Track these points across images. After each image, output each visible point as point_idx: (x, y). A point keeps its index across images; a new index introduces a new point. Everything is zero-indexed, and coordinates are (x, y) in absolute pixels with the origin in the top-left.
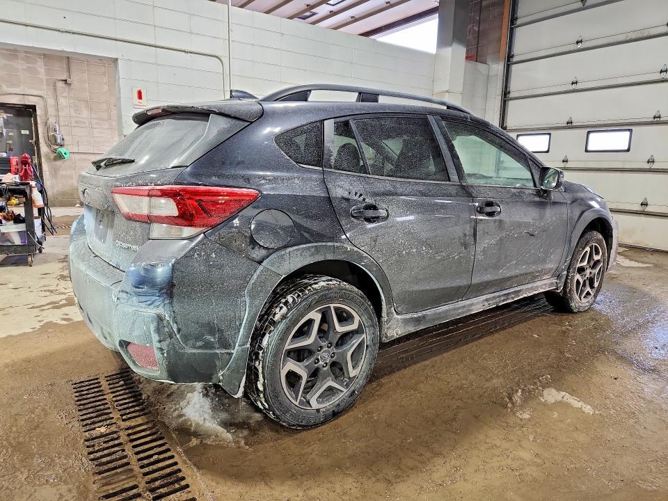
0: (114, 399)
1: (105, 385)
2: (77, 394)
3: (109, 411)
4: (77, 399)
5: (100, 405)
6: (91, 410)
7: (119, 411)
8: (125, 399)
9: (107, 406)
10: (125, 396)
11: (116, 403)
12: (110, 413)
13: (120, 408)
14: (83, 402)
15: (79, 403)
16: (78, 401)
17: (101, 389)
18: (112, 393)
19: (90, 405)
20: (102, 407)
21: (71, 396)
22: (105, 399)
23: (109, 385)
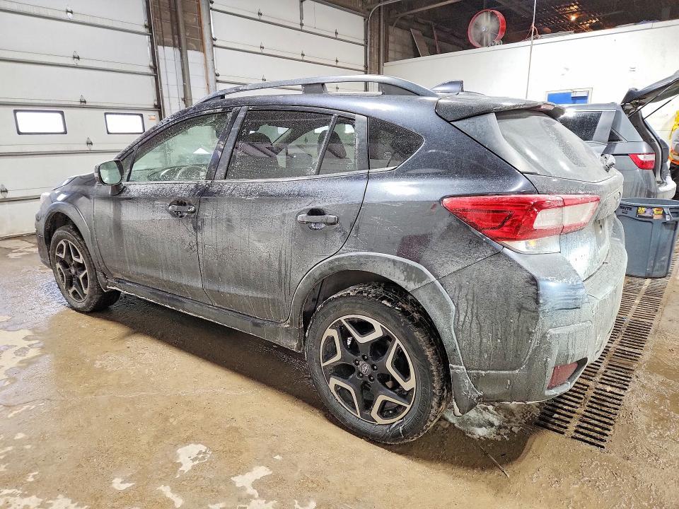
0: (578, 406)
1: (573, 425)
2: (606, 432)
3: (592, 399)
4: (611, 427)
5: (596, 408)
6: (606, 409)
7: (584, 394)
8: (570, 400)
9: (590, 404)
10: (567, 402)
11: (580, 401)
12: (592, 397)
13: (582, 396)
14: (607, 420)
15: (612, 422)
16: (611, 425)
17: (580, 423)
18: (574, 412)
19: (603, 413)
20: (594, 405)
21: (614, 433)
22: (586, 411)
23: (568, 422)
